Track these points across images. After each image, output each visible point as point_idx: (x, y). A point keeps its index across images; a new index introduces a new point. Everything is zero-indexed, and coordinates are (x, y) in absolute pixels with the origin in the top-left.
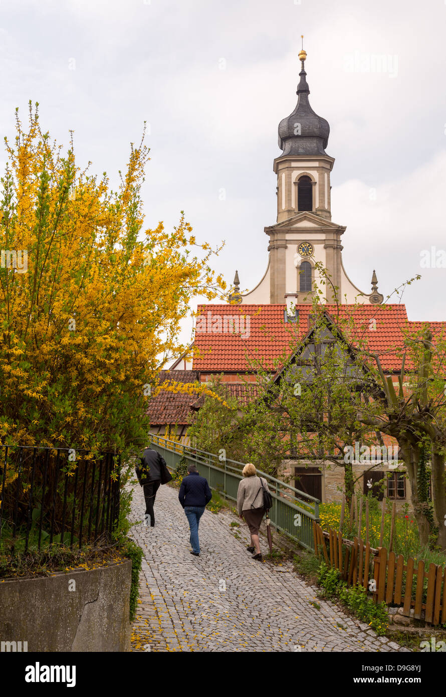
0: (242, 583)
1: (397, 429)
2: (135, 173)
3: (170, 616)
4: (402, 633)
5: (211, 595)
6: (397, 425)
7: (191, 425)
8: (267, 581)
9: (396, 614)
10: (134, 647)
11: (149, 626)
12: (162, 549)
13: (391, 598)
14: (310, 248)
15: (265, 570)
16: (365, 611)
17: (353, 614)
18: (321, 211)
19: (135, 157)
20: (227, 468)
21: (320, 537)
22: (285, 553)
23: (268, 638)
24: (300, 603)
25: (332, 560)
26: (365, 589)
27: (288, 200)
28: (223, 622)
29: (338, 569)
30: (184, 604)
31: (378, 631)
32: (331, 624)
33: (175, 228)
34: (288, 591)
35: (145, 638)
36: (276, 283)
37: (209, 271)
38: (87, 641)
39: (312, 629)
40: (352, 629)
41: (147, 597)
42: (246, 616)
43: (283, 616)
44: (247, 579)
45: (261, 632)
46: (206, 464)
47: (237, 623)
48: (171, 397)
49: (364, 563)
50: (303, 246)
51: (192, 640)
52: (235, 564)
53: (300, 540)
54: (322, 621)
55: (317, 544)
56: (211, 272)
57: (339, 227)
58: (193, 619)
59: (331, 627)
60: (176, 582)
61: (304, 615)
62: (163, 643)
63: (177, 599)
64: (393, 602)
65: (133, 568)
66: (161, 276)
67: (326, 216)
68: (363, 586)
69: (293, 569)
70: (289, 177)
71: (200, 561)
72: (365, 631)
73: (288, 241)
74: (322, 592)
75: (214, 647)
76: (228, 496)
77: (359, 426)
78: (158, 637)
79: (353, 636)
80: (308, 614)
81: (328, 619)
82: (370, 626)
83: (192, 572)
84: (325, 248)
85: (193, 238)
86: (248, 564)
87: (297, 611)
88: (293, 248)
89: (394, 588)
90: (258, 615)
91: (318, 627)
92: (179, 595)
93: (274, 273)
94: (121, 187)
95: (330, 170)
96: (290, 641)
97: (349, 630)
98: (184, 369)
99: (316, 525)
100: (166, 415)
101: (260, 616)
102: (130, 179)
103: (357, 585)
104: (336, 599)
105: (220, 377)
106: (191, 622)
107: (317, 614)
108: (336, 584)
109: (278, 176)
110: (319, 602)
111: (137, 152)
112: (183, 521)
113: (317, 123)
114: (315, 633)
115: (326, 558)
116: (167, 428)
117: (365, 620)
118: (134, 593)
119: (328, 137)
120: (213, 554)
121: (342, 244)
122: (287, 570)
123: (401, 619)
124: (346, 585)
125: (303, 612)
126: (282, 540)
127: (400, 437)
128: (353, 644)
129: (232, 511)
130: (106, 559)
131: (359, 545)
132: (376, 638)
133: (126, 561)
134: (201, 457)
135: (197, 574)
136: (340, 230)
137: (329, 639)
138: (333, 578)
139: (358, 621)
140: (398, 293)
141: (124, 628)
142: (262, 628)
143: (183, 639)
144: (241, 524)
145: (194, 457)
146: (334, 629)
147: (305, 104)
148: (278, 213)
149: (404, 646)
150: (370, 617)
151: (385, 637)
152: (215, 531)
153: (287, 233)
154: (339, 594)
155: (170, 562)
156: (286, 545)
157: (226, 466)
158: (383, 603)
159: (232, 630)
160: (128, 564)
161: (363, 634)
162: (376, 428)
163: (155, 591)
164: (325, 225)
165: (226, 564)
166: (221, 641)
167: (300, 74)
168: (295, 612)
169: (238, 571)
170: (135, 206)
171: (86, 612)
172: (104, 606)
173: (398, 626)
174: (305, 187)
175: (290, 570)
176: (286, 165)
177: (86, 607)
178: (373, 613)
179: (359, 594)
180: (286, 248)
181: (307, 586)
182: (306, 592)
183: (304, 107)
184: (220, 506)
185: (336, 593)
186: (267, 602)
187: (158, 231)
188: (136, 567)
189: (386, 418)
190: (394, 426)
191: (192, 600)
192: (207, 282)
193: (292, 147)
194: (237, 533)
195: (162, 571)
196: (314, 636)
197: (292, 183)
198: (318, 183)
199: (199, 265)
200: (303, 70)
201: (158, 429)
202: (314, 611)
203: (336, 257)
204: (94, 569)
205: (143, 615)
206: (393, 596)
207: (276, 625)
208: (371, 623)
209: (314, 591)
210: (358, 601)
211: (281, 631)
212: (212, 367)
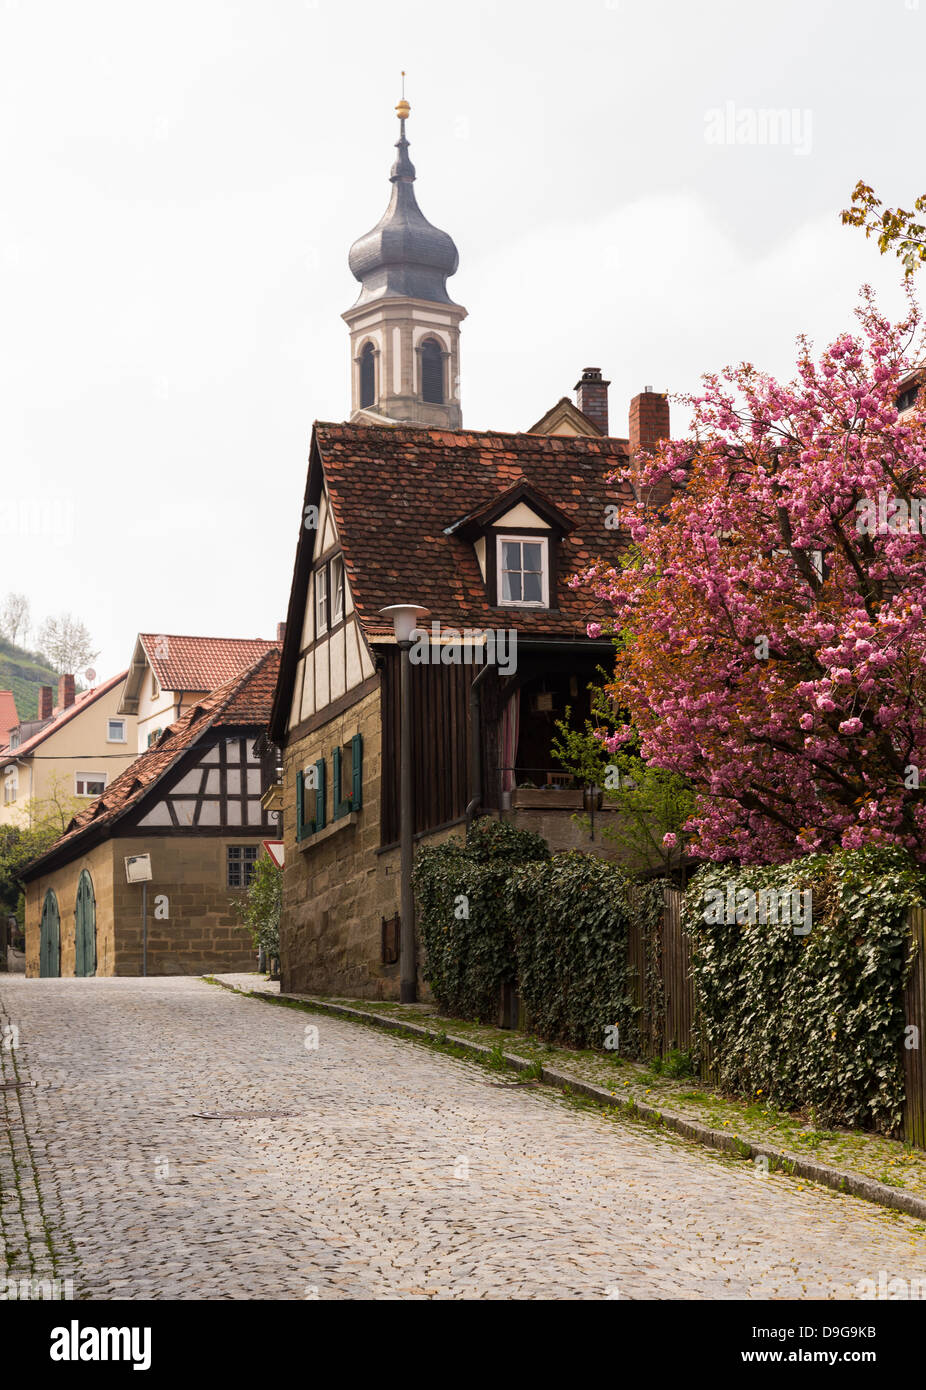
167: (397, 146)
198: (449, 354)
200: (403, 136)
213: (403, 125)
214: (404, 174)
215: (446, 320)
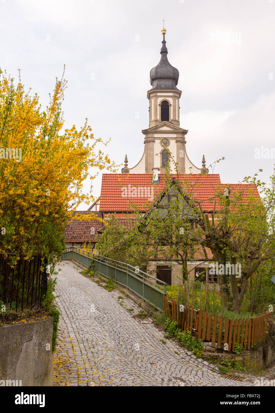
0: (123, 330)
1: (210, 243)
2: (58, 95)
3: (80, 349)
4: (210, 356)
5: (104, 337)
6: (210, 241)
7: (97, 242)
8: (137, 329)
9: (207, 346)
10: (58, 366)
11: (68, 355)
12: (78, 312)
13: (205, 337)
14: (168, 142)
15: (136, 323)
16: (190, 345)
17: (184, 346)
18: (174, 121)
19: (59, 86)
20: (117, 266)
21: (166, 304)
22: (148, 313)
23: (135, 360)
24: (155, 341)
25: (173, 316)
26: (190, 332)
27: (156, 114)
28: (110, 352)
29: (176, 322)
30: (89, 342)
31: (197, 355)
32: (171, 352)
33: (81, 128)
34: (148, 334)
35: (65, 361)
36: (148, 162)
37: (101, 153)
38: (25, 363)
39: (160, 355)
40: (183, 355)
41: (67, 339)
42: (123, 348)
43: (144, 348)
44: (125, 328)
45: (131, 357)
46: (106, 264)
47: (118, 352)
48: (88, 227)
49: (190, 318)
50: (164, 141)
51: (91, 362)
52: (119, 319)
53: (156, 306)
54: (166, 350)
55: (165, 308)
56: (102, 154)
57: (184, 130)
58: (93, 350)
59: (171, 353)
60: (85, 330)
61: (157, 347)
62: (75, 364)
63: (84, 339)
64: (206, 339)
65: (54, 322)
66: (68, 154)
67: (177, 124)
68: (189, 331)
69: (152, 322)
70: (156, 101)
71: (99, 318)
72: (190, 356)
73: (155, 138)
74: (167, 334)
75: (104, 366)
76: (118, 282)
77: (189, 242)
78: (73, 360)
79: (183, 358)
80: (158, 347)
81: (170, 349)
82: (193, 353)
83: (94, 324)
84: (176, 142)
85: (92, 135)
86: (127, 319)
87: (153, 345)
88: (158, 142)
89: (206, 331)
90: (130, 348)
91: (164, 354)
92: (86, 337)
93: (147, 156)
94: (50, 103)
95: (179, 97)
96: (148, 362)
97: (181, 355)
98: (95, 211)
99: (164, 298)
100: (85, 236)
101: (131, 348)
102: (55, 99)
103: (186, 330)
104: (175, 338)
105: (114, 215)
106: (92, 352)
107: (163, 347)
108: (175, 330)
109: (150, 100)
110: (165, 340)
111: (60, 83)
112: (91, 296)
113: (172, 71)
114: (162, 357)
115: (170, 316)
116: (85, 244)
117: (190, 350)
118: (55, 336)
119: (178, 79)
120: (107, 314)
121: (186, 140)
122: (149, 323)
123: (210, 348)
124: (180, 330)
125: (156, 346)
126: (146, 306)
127: (212, 248)
128: (183, 363)
129: (119, 290)
130: (38, 317)
131: (188, 308)
132: (196, 359)
133: (50, 318)
134: (103, 260)
135: (97, 325)
136: (185, 132)
137: (170, 360)
138: (173, 326)
139: (186, 350)
140: (212, 167)
141: (48, 355)
142: (132, 355)
143: (87, 361)
144: (124, 297)
145: (99, 260)
146: (173, 355)
147: (165, 59)
148: (150, 122)
149: (211, 363)
150: (193, 347)
151: (201, 359)
152: (109, 301)
153: (155, 133)
154: (176, 336)
155: (82, 319)
156: (148, 309)
157: (116, 265)
158: (200, 340)
159: (115, 356)
160: (51, 319)
161: (189, 357)
162: (199, 243)
163: (72, 335)
164: (176, 129)
165: (114, 319)
166: (108, 362)
167: (162, 42)
168: (151, 346)
169: (121, 324)
170: (58, 114)
171: (25, 347)
172: (36, 343)
173: (209, 353)
174: (165, 107)
175: (150, 323)
176: (155, 94)
177: (25, 344)
178: (195, 345)
179: (187, 335)
180: (154, 142)
181: (159, 331)
182: (158, 335)
183: (164, 61)
184: (112, 287)
185: (175, 335)
186: (136, 340)
187: (72, 130)
188: (56, 321)
189: (204, 237)
190: (209, 242)
191: (93, 340)
192: (99, 159)
193: (157, 84)
194: (122, 302)
195: (77, 324)
196: (161, 359)
197: (158, 105)
198: (172, 105)
199: (90, 149)
200: (164, 40)
201: (81, 244)
202: (162, 345)
203: (182, 148)
204: (30, 322)
205: (64, 348)
206: (206, 336)
207: (140, 353)
208: (193, 351)
209: (163, 334)
210: (187, 339)
211: (143, 356)
212: (111, 209)
213: (164, 36)
214: (164, 52)
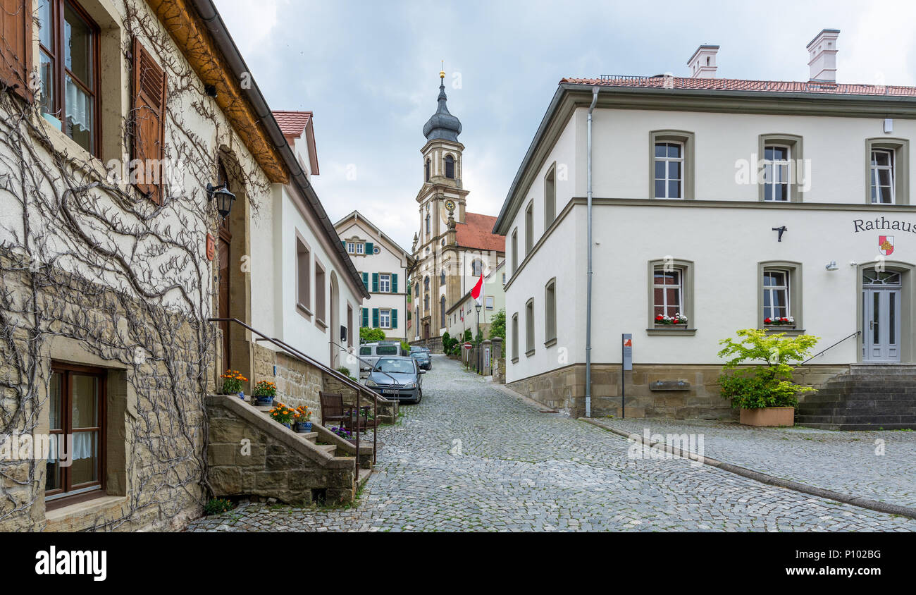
147: (443, 108)
167: (440, 88)
200: (442, 84)
213: (442, 82)
214: (442, 98)
215: (456, 149)
